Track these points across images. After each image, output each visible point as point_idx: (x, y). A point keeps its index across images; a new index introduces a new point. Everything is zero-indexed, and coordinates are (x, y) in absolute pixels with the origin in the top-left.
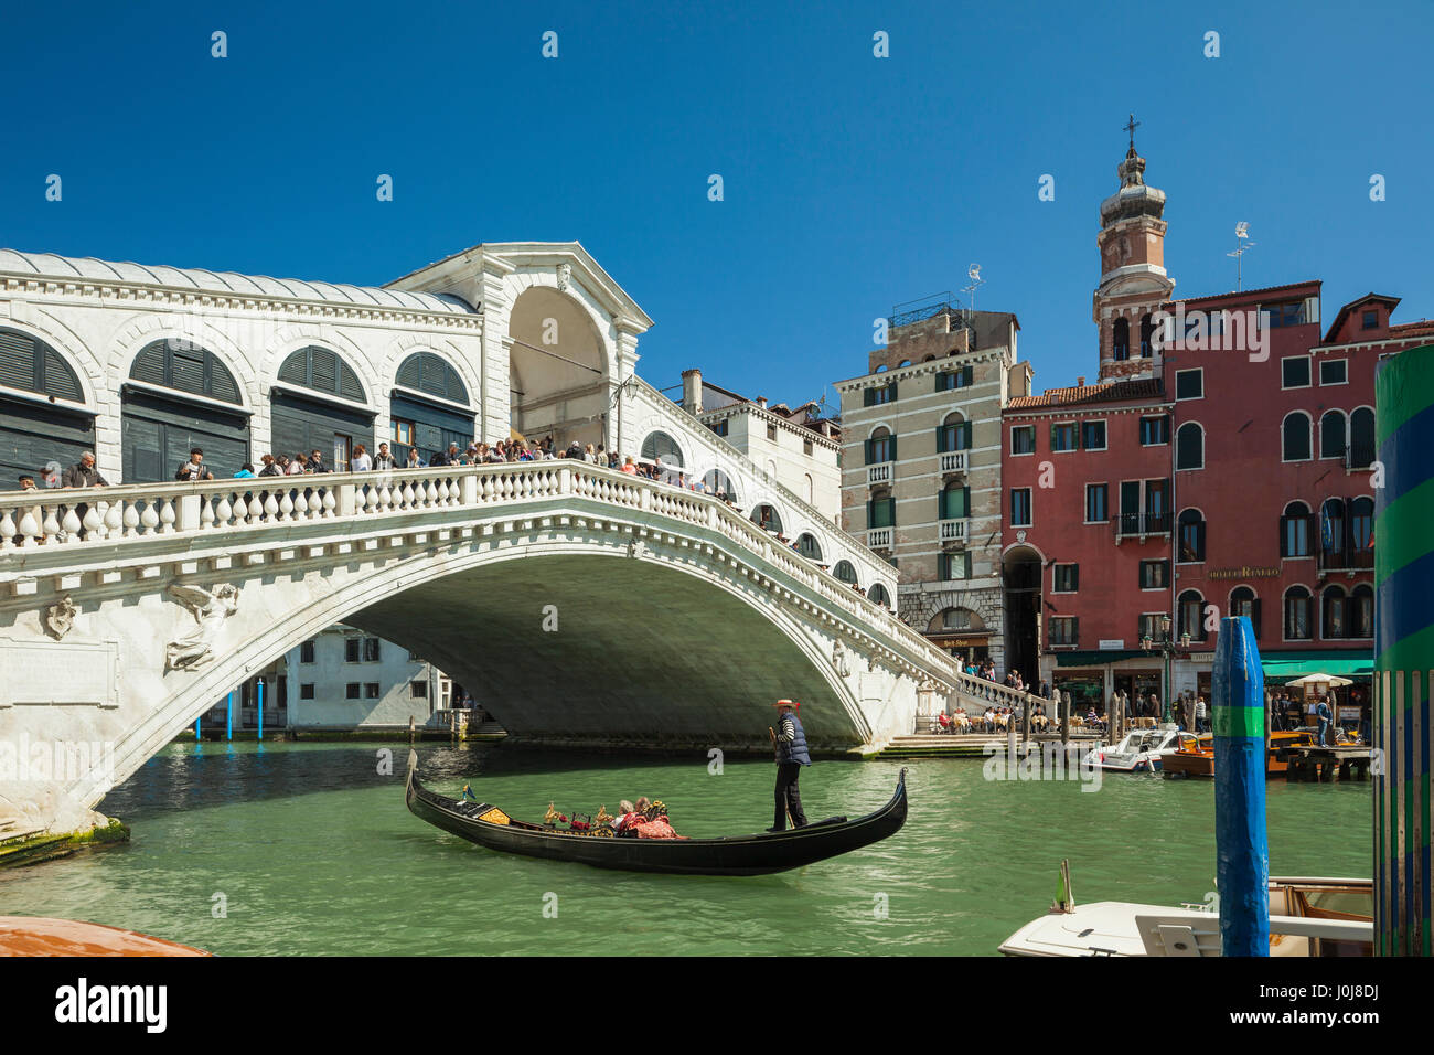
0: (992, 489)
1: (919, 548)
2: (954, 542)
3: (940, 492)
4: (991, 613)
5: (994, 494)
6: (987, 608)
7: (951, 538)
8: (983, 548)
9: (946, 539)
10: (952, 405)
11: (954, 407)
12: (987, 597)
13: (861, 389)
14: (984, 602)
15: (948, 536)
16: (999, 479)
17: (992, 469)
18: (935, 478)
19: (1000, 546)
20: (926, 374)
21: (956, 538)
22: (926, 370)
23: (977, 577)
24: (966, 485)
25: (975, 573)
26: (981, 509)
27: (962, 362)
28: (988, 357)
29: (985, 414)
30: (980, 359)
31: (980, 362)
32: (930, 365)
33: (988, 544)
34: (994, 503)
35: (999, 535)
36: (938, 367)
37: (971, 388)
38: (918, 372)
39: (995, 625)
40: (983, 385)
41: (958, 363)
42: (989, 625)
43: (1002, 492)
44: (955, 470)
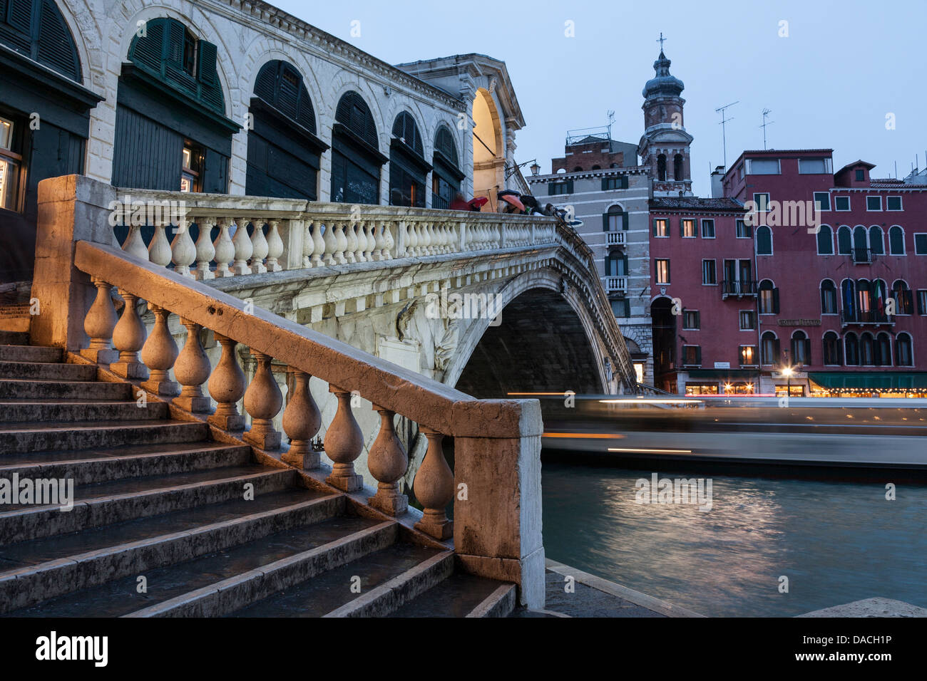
0: (644, 258)
2: (617, 291)
3: (606, 258)
4: (645, 341)
5: (645, 261)
6: (641, 338)
7: (615, 289)
8: (638, 297)
9: (611, 289)
10: (613, 200)
11: (616, 201)
12: (641, 330)
13: (546, 183)
14: (639, 334)
15: (613, 287)
16: (648, 252)
17: (643, 245)
18: (602, 247)
19: (650, 296)
20: (595, 178)
21: (618, 289)
22: (595, 175)
23: (634, 316)
24: (625, 254)
25: (632, 314)
26: (636, 271)
27: (621, 173)
28: (640, 171)
29: (637, 208)
30: (633, 172)
31: (634, 174)
32: (598, 172)
33: (642, 294)
34: (645, 267)
35: (649, 288)
36: (604, 174)
37: (627, 190)
38: (590, 175)
39: (648, 349)
40: (636, 189)
41: (618, 173)
42: (643, 350)
43: (650, 260)
44: (618, 243)
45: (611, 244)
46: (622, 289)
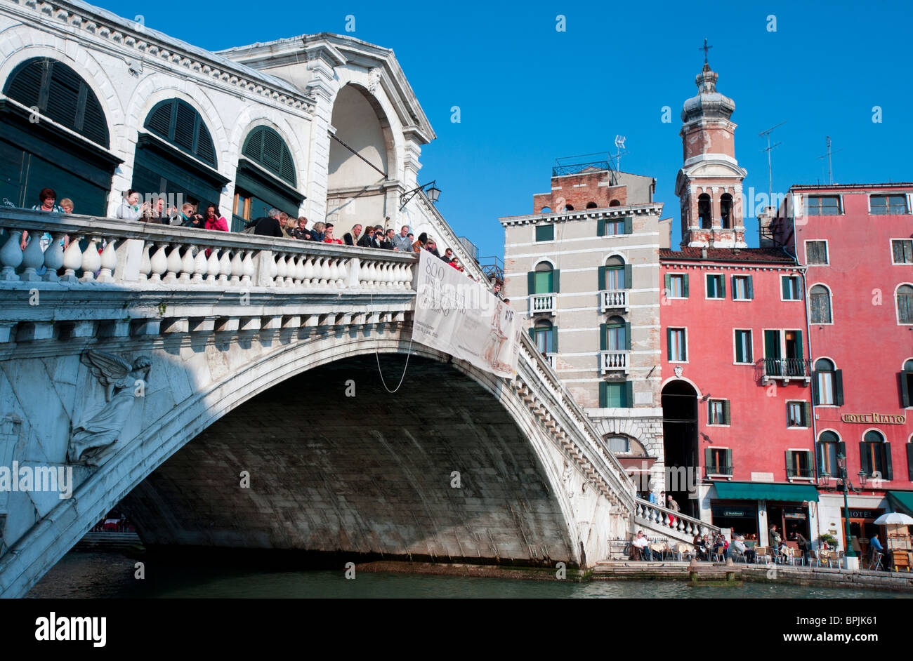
0: (652, 326)
1: (581, 375)
2: (616, 372)
3: (601, 326)
4: (653, 441)
5: (654, 330)
6: (649, 436)
7: (613, 368)
8: (643, 379)
9: (609, 368)
10: (612, 249)
11: (616, 250)
12: (649, 425)
14: (645, 430)
15: (611, 365)
16: (658, 318)
17: (651, 309)
18: (597, 311)
19: (661, 379)
20: (589, 219)
21: (618, 368)
22: (590, 216)
23: (639, 406)
24: (627, 321)
26: (642, 343)
27: (624, 213)
28: (648, 211)
29: (644, 259)
30: (640, 212)
31: (639, 214)
32: (593, 212)
33: (649, 375)
34: (653, 339)
35: (659, 368)
36: (600, 215)
37: (630, 236)
38: (582, 216)
39: (657, 451)
40: (642, 234)
41: (620, 213)
42: (651, 453)
43: (661, 329)
44: (618, 306)
45: (609, 307)
46: (622, 368)
